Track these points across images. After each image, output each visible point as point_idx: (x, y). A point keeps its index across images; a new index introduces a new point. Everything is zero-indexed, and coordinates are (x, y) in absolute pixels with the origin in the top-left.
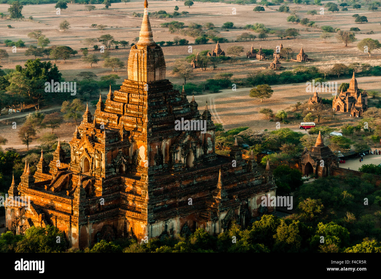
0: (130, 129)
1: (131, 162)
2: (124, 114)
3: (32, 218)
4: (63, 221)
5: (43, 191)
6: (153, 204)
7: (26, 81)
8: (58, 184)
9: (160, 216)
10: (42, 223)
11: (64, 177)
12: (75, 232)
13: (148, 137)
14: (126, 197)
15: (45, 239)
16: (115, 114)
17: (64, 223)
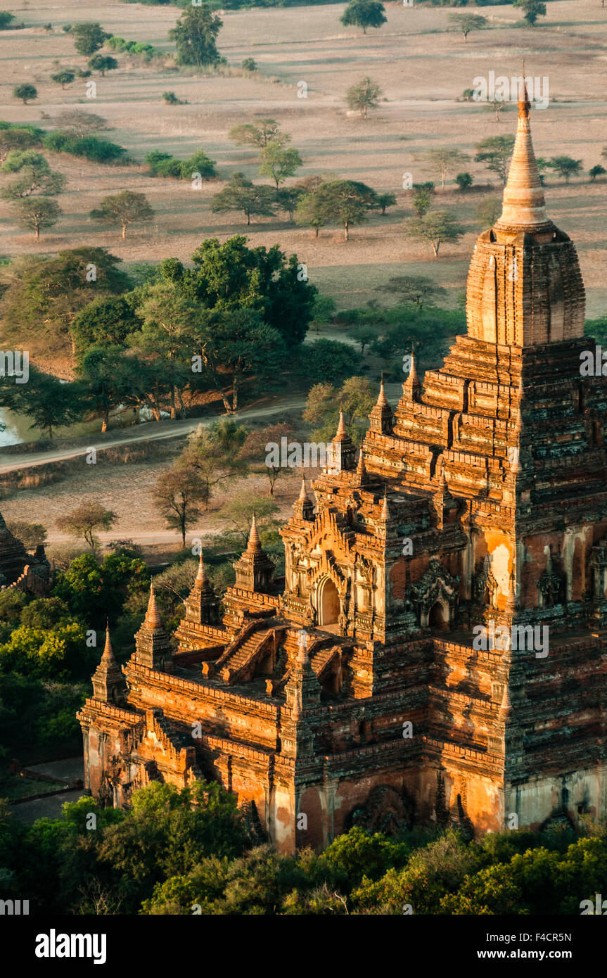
0: (466, 491)
1: (467, 596)
2: (450, 444)
3: (158, 760)
4: (249, 771)
5: (199, 679)
6: (525, 726)
7: (193, 315)
8: (242, 660)
9: (544, 762)
10: (186, 777)
11: (260, 638)
12: (286, 805)
13: (517, 519)
14: (446, 701)
15: (186, 822)
16: (424, 443)
17: (253, 776)
